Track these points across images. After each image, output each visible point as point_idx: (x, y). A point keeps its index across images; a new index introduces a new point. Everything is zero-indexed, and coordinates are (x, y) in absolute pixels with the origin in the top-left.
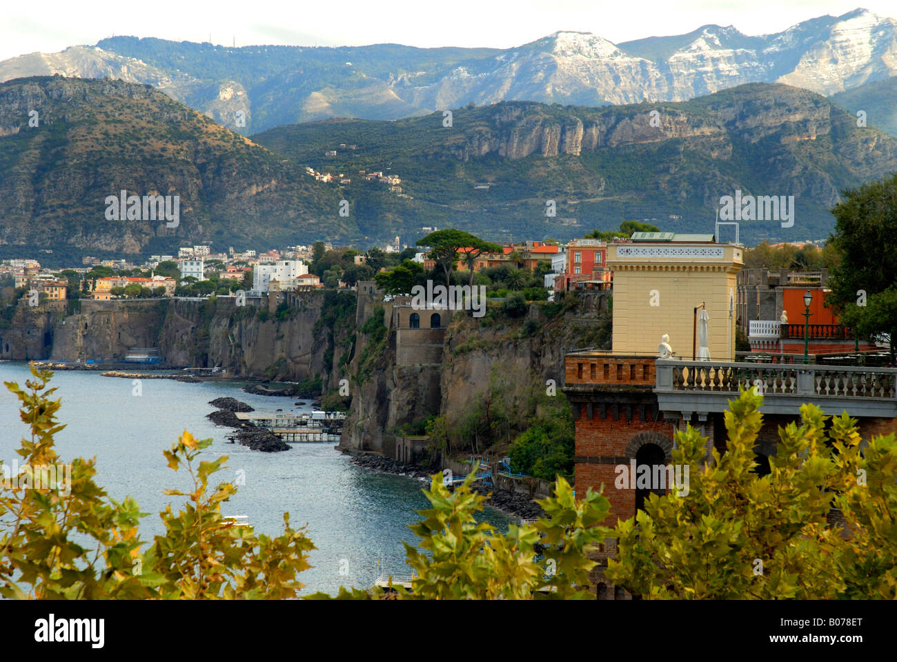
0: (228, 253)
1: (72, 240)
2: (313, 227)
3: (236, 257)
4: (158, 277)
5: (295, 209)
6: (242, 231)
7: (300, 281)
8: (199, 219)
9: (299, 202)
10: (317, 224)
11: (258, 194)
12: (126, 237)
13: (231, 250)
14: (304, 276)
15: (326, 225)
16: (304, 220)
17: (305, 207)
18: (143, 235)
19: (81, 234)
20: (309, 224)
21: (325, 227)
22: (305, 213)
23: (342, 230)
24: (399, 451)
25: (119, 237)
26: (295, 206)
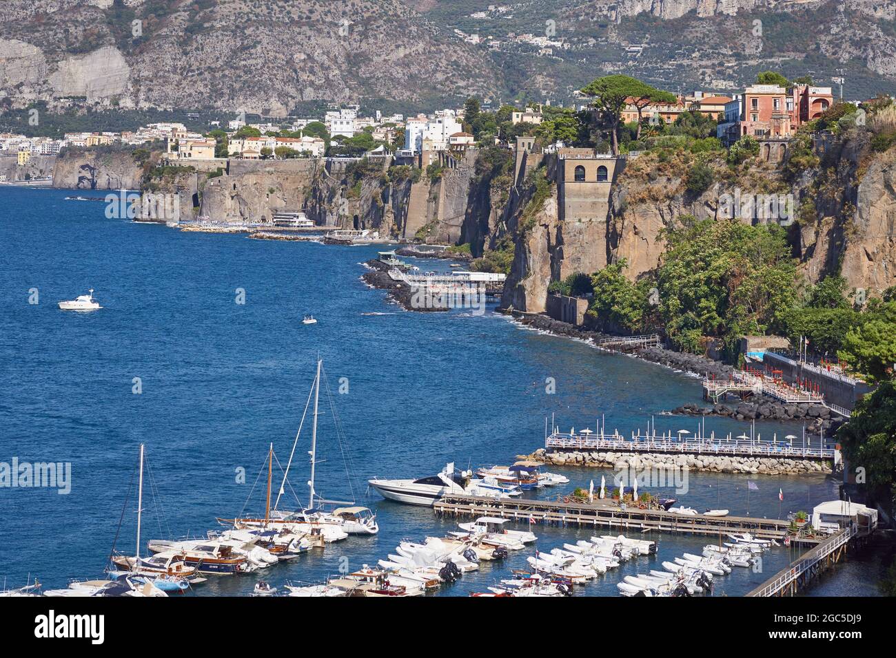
0: (375, 117)
1: (219, 103)
2: (462, 90)
3: (384, 120)
4: (307, 138)
5: (443, 71)
6: (389, 94)
7: (453, 140)
8: (346, 82)
9: (448, 65)
10: (465, 88)
11: (405, 56)
12: (272, 100)
13: (378, 113)
14: (457, 135)
15: (475, 88)
16: (452, 82)
17: (454, 69)
18: (290, 99)
19: (227, 98)
20: (458, 87)
21: (474, 90)
22: (453, 75)
23: (491, 94)
24: (565, 311)
25: (266, 100)
26: (443, 68)
